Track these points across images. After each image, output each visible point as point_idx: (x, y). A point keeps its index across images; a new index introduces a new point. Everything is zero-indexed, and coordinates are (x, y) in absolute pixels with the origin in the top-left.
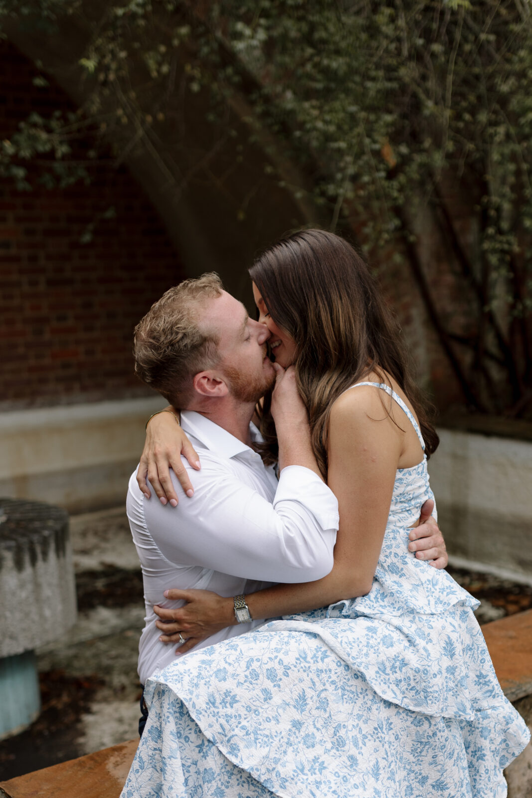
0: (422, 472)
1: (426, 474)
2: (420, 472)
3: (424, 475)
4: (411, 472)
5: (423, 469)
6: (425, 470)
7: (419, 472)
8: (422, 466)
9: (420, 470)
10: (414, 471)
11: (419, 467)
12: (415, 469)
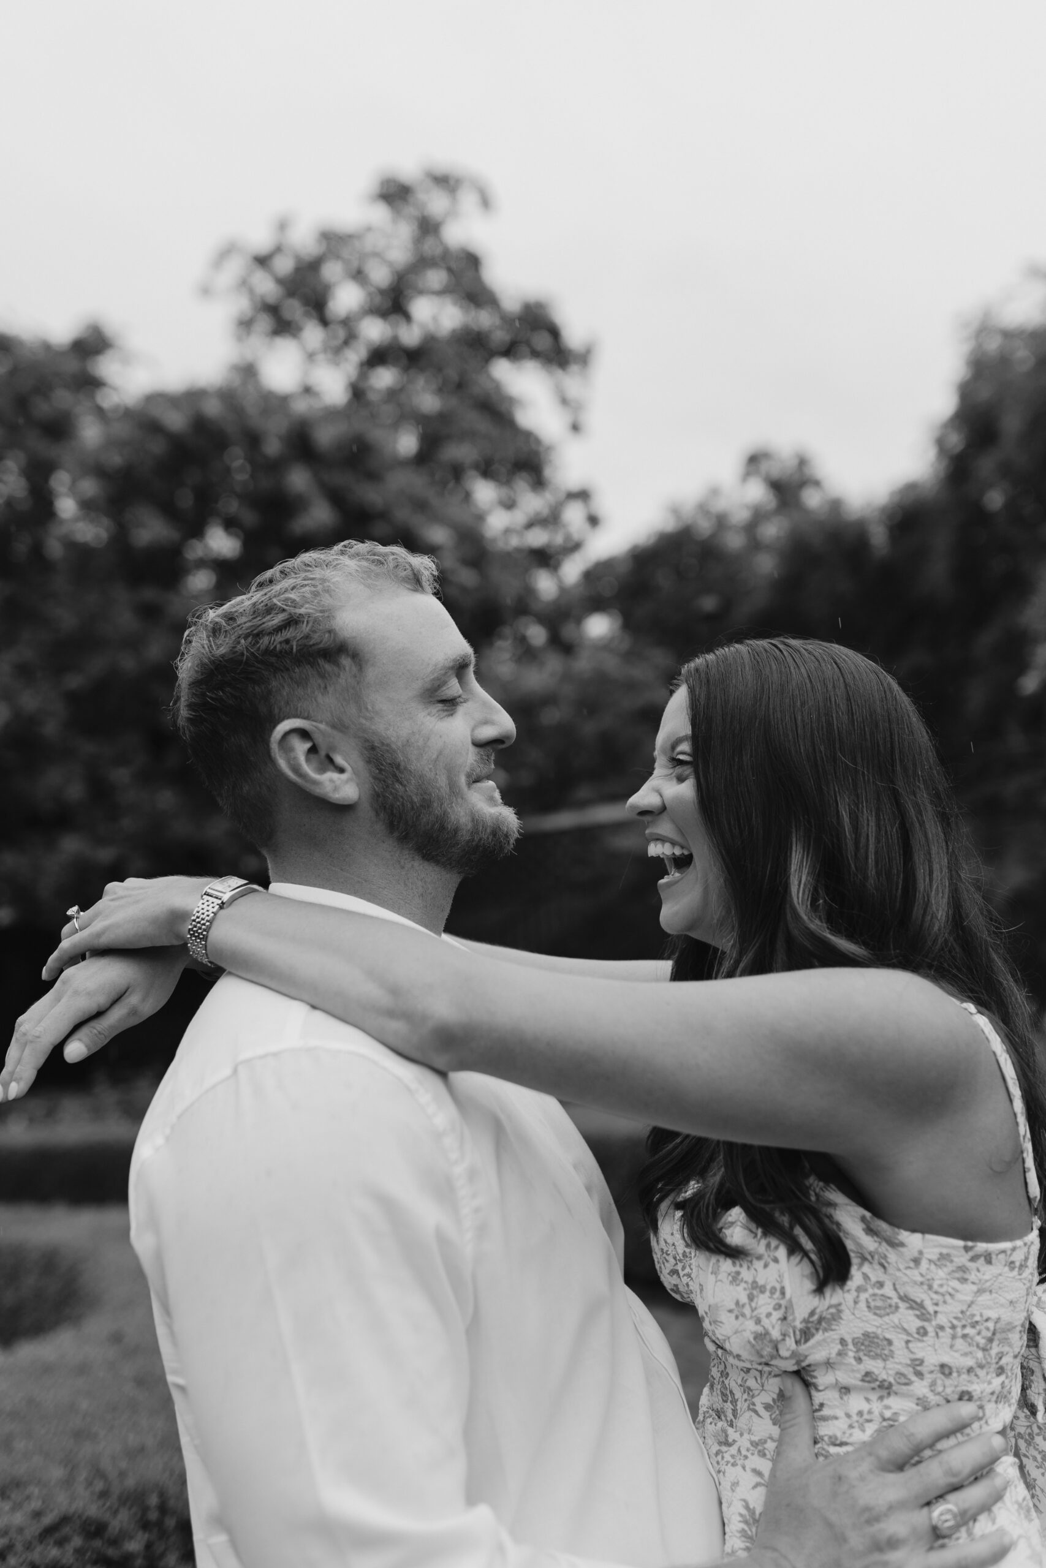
0: (1023, 1267)
1: (1032, 1274)
2: (1017, 1264)
3: (1027, 1273)
4: (994, 1257)
5: (1026, 1259)
6: (1033, 1262)
7: (1012, 1262)
8: (1025, 1249)
9: (1018, 1257)
10: (1002, 1256)
11: (1014, 1249)
12: (1004, 1252)
